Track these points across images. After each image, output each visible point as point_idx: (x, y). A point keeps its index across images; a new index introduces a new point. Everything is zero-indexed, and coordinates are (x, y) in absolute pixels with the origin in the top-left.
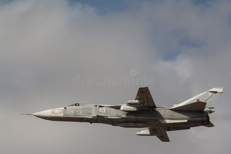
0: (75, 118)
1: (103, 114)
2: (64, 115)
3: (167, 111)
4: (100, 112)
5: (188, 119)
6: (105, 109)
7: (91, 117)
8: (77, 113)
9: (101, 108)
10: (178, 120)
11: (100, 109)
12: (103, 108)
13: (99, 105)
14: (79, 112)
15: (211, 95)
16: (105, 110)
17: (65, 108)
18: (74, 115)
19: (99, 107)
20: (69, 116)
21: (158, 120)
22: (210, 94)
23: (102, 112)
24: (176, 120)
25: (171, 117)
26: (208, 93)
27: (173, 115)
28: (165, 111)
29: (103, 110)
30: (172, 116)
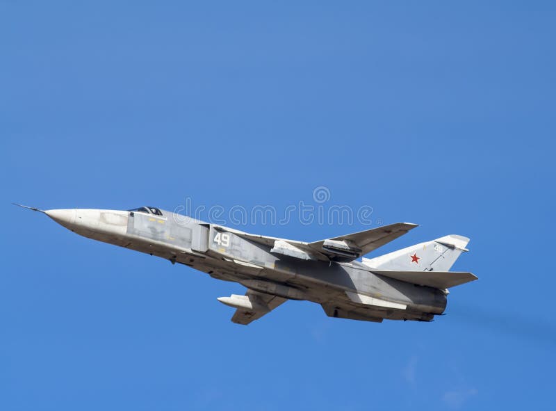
0: (153, 244)
1: (224, 250)
2: (127, 231)
3: (365, 275)
4: (217, 243)
5: (408, 303)
6: (228, 239)
7: (190, 251)
8: (158, 233)
9: (219, 234)
10: (387, 301)
11: (217, 236)
12: (224, 235)
13: (215, 225)
14: (163, 232)
15: (441, 251)
16: (228, 241)
17: (132, 215)
18: (152, 236)
19: (216, 231)
20: (141, 238)
21: (343, 291)
22: (441, 249)
23: (222, 244)
24: (385, 300)
25: (373, 291)
26: (435, 246)
27: (377, 286)
28: (360, 273)
29: (225, 240)
30: (375, 288)
